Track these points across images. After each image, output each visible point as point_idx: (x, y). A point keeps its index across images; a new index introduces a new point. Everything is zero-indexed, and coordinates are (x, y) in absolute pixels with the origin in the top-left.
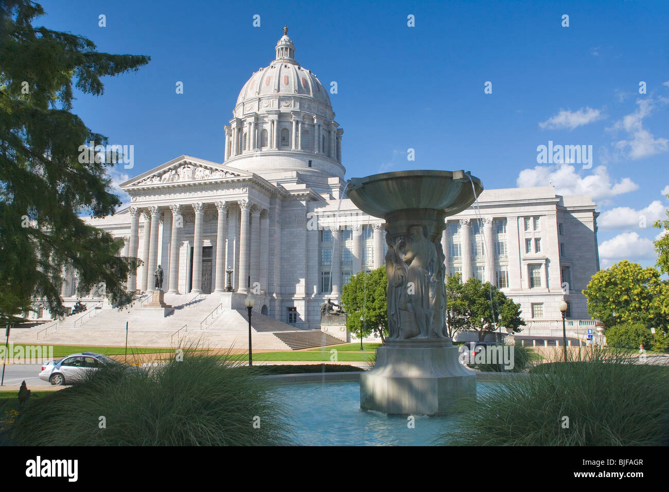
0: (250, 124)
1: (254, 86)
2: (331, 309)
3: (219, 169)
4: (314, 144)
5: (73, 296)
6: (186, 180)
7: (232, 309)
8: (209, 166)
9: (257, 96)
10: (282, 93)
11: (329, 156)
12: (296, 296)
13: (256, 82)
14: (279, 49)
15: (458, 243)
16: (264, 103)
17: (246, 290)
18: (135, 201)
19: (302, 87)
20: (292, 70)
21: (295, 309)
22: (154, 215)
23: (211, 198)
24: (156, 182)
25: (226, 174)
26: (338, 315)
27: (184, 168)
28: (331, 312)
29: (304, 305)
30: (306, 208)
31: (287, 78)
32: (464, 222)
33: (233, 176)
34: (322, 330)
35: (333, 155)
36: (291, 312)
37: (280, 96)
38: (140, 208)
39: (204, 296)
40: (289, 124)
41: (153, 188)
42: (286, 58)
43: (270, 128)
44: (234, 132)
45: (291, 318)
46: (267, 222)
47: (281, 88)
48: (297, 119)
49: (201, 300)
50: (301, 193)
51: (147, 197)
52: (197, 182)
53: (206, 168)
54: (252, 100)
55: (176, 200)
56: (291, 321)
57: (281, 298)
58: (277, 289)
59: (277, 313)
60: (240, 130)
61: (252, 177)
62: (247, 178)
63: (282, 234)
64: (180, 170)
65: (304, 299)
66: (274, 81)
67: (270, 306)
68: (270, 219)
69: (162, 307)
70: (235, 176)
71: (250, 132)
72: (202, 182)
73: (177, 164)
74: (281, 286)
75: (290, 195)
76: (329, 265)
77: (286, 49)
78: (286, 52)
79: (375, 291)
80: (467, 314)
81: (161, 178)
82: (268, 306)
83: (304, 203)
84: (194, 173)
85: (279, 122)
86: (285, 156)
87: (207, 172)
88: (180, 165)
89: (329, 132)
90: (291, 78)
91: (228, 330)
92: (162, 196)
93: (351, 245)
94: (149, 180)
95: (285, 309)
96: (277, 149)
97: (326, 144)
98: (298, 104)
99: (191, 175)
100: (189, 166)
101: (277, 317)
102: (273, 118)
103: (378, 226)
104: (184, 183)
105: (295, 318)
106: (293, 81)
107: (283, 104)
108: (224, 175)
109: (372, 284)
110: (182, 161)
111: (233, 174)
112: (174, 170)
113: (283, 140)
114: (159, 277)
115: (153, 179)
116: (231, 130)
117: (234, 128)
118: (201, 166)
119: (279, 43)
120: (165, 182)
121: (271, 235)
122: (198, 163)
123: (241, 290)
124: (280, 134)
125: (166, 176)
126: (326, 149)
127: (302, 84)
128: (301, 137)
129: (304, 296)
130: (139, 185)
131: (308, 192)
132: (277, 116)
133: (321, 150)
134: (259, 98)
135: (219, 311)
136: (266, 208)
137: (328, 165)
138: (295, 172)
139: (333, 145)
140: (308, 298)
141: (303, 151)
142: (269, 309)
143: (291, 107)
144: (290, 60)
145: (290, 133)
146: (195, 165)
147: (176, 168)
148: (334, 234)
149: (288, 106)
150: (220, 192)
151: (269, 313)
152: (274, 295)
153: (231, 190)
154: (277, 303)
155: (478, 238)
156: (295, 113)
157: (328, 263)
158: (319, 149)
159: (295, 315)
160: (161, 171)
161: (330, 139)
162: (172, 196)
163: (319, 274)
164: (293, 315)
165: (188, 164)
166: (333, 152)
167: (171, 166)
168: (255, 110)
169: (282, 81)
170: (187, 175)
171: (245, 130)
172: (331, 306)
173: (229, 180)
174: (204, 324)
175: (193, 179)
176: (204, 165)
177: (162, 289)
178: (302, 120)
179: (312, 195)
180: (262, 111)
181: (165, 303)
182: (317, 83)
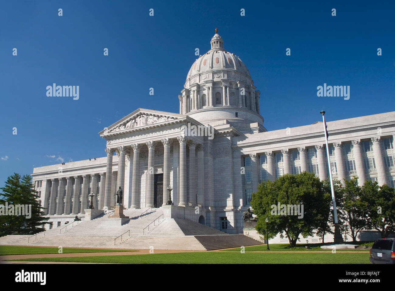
0: (194, 91)
1: (196, 67)
2: (251, 216)
3: (163, 115)
4: (239, 102)
5: (63, 214)
6: (141, 126)
7: (171, 218)
8: (156, 114)
9: (198, 73)
10: (215, 69)
11: (251, 109)
12: (227, 208)
13: (197, 64)
14: (212, 43)
15: (352, 160)
16: (203, 77)
17: (184, 204)
18: (110, 144)
19: (229, 64)
20: (221, 54)
21: (226, 218)
22: (122, 153)
23: (159, 137)
24: (122, 129)
25: (168, 118)
26: (256, 221)
27: (140, 118)
28: (251, 219)
29: (233, 215)
30: (230, 142)
31: (218, 60)
32: (356, 142)
33: (173, 119)
34: (245, 234)
35: (253, 109)
36: (223, 221)
37: (213, 71)
38: (113, 149)
39: (154, 209)
40: (221, 89)
41: (120, 134)
42: (217, 48)
43: (208, 93)
44: (184, 99)
45: (223, 226)
46: (201, 154)
47: (214, 66)
48: (226, 85)
49: (152, 212)
50: (226, 131)
51: (117, 140)
52: (148, 126)
53: (154, 116)
54: (195, 76)
55: (135, 141)
56: (223, 228)
57: (215, 210)
58: (212, 203)
59: (212, 222)
60: (188, 97)
61: (186, 119)
62: (182, 120)
63: (214, 162)
64: (138, 119)
65: (233, 210)
66: (209, 62)
67: (206, 216)
68: (204, 151)
69: (120, 218)
70: (174, 119)
71: (194, 97)
72: (152, 126)
73: (135, 115)
74: (215, 201)
75: (218, 133)
76: (250, 184)
77: (217, 42)
78: (217, 44)
79: (278, 195)
80: (367, 215)
81: (125, 126)
82: (205, 216)
83: (229, 138)
84: (146, 120)
85: (213, 88)
86: (218, 110)
87: (156, 118)
88: (138, 116)
89: (250, 93)
90: (220, 59)
91: (164, 234)
92: (127, 138)
93: (267, 166)
94: (117, 128)
95: (218, 218)
96: (213, 106)
97: (248, 101)
98: (226, 75)
99: (144, 122)
100: (143, 116)
101: (213, 225)
102: (209, 86)
103: (286, 151)
104: (140, 128)
105: (226, 225)
106: (222, 60)
107: (216, 76)
108: (167, 120)
109: (275, 190)
110: (138, 113)
111: (173, 118)
112: (133, 119)
113: (217, 101)
114: (119, 195)
115: (120, 127)
116: (183, 97)
117: (184, 96)
118: (151, 115)
119: (213, 39)
120: (128, 129)
121: (205, 163)
122: (149, 113)
123: (181, 204)
124: (215, 97)
125: (128, 124)
126: (248, 104)
127: (228, 62)
128: (229, 97)
129: (233, 208)
130: (111, 132)
131: (232, 130)
132: (212, 84)
133: (244, 105)
134: (200, 74)
135: (161, 220)
136: (200, 143)
137: (249, 115)
138: (226, 120)
139: (253, 101)
140: (235, 210)
141: (231, 106)
142: (205, 219)
143: (221, 77)
144: (220, 49)
145: (222, 95)
146: (147, 115)
147: (135, 118)
148: (253, 159)
149: (219, 77)
150: (165, 132)
151: (206, 222)
152: (210, 208)
153: (173, 130)
154: (212, 215)
155: (369, 154)
156: (224, 80)
157: (250, 183)
158: (243, 104)
159: (226, 223)
160: (125, 121)
161: (250, 98)
162: (133, 138)
163: (243, 190)
164: (225, 223)
165: (143, 115)
166: (253, 106)
167: (132, 117)
168: (198, 82)
169: (214, 62)
170: (142, 122)
171: (191, 96)
172: (250, 214)
173: (171, 122)
174: (146, 230)
175: (146, 124)
176: (153, 114)
177: (121, 204)
178: (229, 85)
179: (235, 132)
180: (202, 82)
181: (124, 214)
182: (239, 61)
